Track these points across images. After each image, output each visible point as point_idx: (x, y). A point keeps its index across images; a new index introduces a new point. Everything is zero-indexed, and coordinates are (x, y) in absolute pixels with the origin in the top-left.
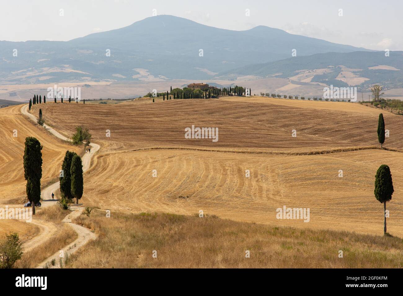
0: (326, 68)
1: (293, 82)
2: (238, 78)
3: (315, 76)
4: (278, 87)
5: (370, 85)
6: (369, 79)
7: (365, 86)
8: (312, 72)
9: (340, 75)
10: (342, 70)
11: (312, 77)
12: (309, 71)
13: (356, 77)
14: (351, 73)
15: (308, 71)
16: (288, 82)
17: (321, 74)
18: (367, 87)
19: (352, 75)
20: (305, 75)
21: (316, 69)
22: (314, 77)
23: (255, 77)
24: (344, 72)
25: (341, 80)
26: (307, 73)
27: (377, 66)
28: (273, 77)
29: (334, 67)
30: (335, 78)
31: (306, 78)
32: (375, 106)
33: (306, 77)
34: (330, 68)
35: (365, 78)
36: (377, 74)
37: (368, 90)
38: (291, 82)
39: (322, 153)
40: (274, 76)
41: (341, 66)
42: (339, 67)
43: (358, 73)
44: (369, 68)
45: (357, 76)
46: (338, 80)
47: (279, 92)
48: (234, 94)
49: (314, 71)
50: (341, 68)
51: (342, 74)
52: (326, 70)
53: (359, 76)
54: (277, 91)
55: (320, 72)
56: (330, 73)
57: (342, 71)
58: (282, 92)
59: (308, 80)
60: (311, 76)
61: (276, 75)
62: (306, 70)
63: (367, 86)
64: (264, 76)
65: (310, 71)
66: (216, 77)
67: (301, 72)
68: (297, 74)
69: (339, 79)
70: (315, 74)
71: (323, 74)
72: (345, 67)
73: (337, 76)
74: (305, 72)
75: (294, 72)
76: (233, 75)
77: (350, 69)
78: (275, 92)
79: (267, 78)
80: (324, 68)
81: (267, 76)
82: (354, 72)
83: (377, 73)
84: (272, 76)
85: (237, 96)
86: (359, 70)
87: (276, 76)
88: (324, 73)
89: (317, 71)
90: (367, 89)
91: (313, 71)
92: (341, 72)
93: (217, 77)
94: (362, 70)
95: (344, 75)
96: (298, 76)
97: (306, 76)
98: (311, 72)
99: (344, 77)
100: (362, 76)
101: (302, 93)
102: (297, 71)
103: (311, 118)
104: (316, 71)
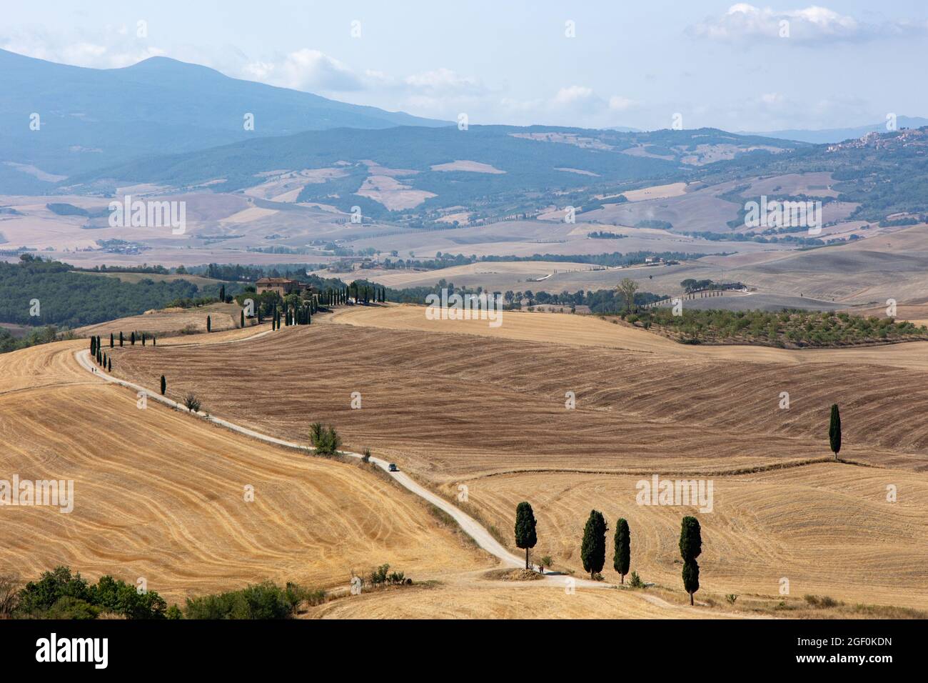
0: (333, 167)
1: (259, 203)
2: (118, 190)
3: (305, 187)
4: (225, 216)
5: (439, 210)
6: (434, 195)
7: (428, 211)
8: (298, 176)
9: (365, 185)
10: (370, 172)
11: (300, 189)
12: (291, 175)
13: (404, 189)
14: (391, 179)
15: (288, 175)
16: (248, 203)
17: (319, 182)
18: (433, 215)
19: (395, 185)
20: (284, 183)
21: (309, 169)
22: (303, 188)
23: (161, 188)
24: (375, 177)
25: (369, 197)
26: (285, 177)
27: (452, 161)
28: (204, 187)
29: (349, 164)
30: (356, 191)
31: (285, 192)
32: (630, 322)
33: (286, 189)
34: (340, 166)
35: (424, 192)
36: (453, 182)
37: (439, 222)
38: (254, 202)
39: (754, 472)
40: (205, 185)
41: (366, 162)
42: (362, 165)
43: (409, 180)
44: (432, 167)
45: (406, 187)
46: (363, 197)
47: (228, 228)
48: (354, 301)
49: (303, 173)
50: (366, 168)
51: (370, 182)
52: (333, 173)
53: (411, 187)
54: (223, 225)
55: (317, 175)
56: (342, 179)
57: (371, 174)
58: (235, 227)
59: (290, 197)
60: (298, 188)
61: (211, 183)
62: (283, 172)
63: (432, 212)
64: (183, 186)
65: (294, 175)
66: (62, 188)
67: (271, 176)
68: (263, 180)
69: (365, 195)
70: (305, 181)
71: (324, 181)
72: (376, 164)
73: (360, 187)
74: (281, 176)
75: (256, 176)
76: (103, 182)
77: (387, 170)
78: (219, 227)
79: (191, 191)
80: (326, 167)
81: (189, 185)
82: (398, 178)
83: (453, 180)
84: (202, 185)
85: (360, 304)
86: (410, 172)
87: (212, 187)
88: (326, 179)
89: (310, 174)
90: (436, 221)
91: (300, 174)
92: (369, 178)
93: (65, 188)
94: (416, 172)
95: (376, 185)
96: (265, 186)
97: (286, 186)
98: (295, 177)
99: (377, 189)
100: (417, 187)
101: (284, 231)
102: (262, 174)
103: (578, 368)
104: (307, 174)
